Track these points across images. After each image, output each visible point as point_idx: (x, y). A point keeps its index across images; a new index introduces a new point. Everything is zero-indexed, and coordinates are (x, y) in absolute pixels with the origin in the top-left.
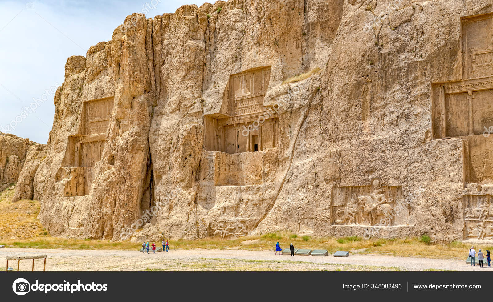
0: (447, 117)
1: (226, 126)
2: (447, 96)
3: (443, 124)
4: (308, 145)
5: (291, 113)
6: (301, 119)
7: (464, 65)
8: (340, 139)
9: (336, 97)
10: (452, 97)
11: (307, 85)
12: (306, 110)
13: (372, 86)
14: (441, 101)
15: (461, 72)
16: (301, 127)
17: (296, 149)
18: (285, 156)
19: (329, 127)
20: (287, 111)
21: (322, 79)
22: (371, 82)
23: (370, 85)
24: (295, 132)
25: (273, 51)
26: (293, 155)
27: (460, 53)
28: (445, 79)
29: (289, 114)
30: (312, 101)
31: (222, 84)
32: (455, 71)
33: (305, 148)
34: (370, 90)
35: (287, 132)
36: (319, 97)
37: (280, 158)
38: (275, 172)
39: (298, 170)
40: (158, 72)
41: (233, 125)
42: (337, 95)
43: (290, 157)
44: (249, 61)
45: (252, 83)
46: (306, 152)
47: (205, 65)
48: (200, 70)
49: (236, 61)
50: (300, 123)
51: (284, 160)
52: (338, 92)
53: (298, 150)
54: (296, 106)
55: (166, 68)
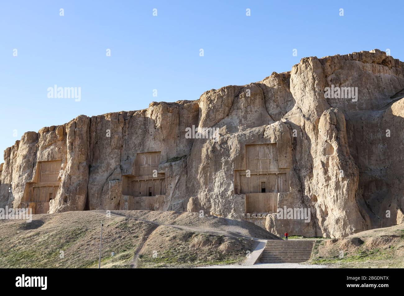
0: (240, 185)
1: (133, 181)
2: (240, 175)
3: (239, 188)
4: (179, 194)
5: (172, 177)
6: (177, 181)
7: (246, 164)
8: (195, 192)
9: (194, 172)
10: (242, 176)
11: (180, 164)
12: (179, 177)
13: (210, 169)
14: (238, 178)
15: (245, 167)
16: (176, 185)
18: (168, 200)
20: (170, 177)
21: (187, 162)
22: (210, 167)
23: (209, 168)
24: (173, 187)
25: (162, 144)
26: (172, 199)
27: (245, 159)
28: (239, 169)
29: (171, 178)
31: (133, 158)
32: (243, 166)
34: (209, 171)
35: (169, 187)
37: (165, 200)
38: (162, 208)
39: (174, 207)
40: (92, 148)
41: (138, 181)
42: (195, 171)
43: (170, 200)
44: (149, 148)
45: (150, 159)
46: (178, 198)
47: (122, 146)
48: (119, 149)
49: (141, 146)
50: (176, 183)
51: (167, 202)
52: (195, 170)
53: (175, 197)
54: (174, 174)
55: (98, 146)
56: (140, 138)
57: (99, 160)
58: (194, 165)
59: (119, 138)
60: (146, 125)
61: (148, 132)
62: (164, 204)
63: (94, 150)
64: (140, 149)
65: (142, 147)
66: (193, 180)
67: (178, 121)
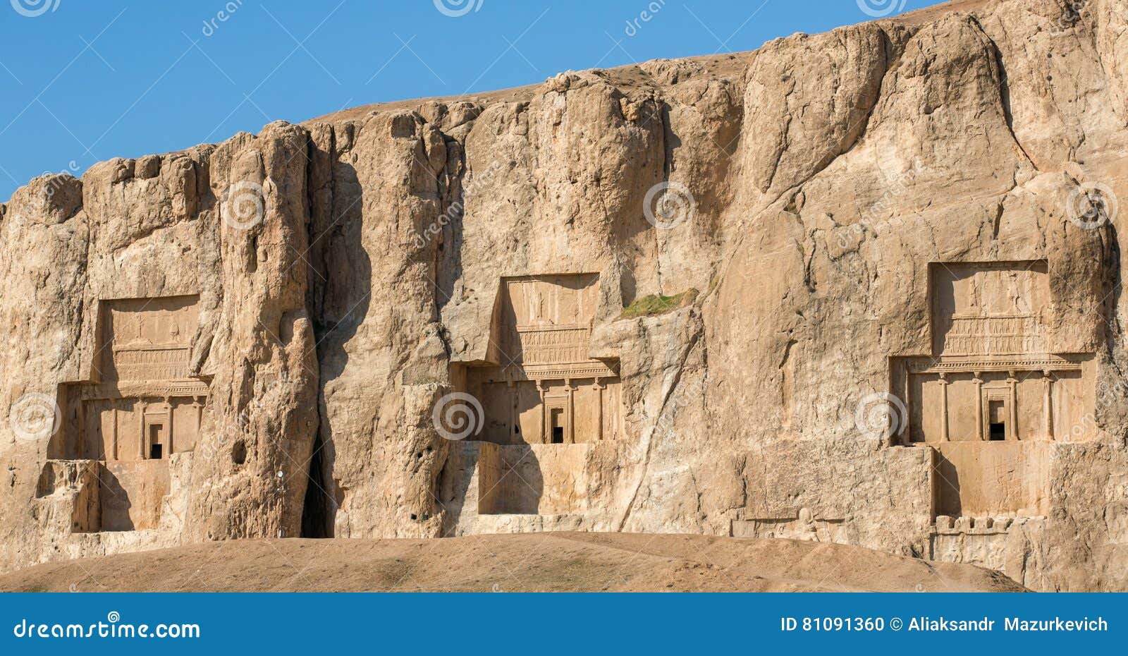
1: (486, 384)
4: (679, 440)
5: (647, 376)
6: (666, 388)
7: (933, 333)
11: (678, 325)
12: (675, 372)
13: (799, 350)
15: (931, 346)
17: (656, 446)
18: (633, 458)
19: (721, 410)
21: (705, 318)
22: (797, 343)
23: (795, 348)
24: (653, 412)
26: (648, 458)
28: (908, 352)
29: (643, 378)
30: (686, 357)
31: (485, 294)
32: (920, 342)
33: (672, 445)
35: (636, 411)
36: (698, 350)
37: (622, 463)
38: (612, 489)
39: (661, 486)
40: (320, 251)
41: (506, 382)
42: (738, 355)
43: (643, 462)
44: (551, 256)
45: (553, 301)
46: (675, 453)
47: (441, 247)
48: (432, 260)
49: (515, 249)
50: (664, 397)
51: (630, 466)
52: (740, 351)
53: (660, 449)
54: (657, 364)
55: (347, 247)
56: (512, 217)
57: (350, 298)
58: (733, 332)
59: (428, 215)
60: (534, 163)
61: (544, 195)
62: (619, 472)
63: (327, 260)
64: (511, 259)
65: (520, 249)
66: (732, 389)
67: (663, 152)
